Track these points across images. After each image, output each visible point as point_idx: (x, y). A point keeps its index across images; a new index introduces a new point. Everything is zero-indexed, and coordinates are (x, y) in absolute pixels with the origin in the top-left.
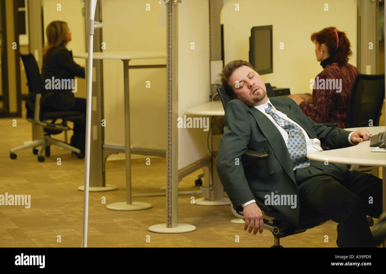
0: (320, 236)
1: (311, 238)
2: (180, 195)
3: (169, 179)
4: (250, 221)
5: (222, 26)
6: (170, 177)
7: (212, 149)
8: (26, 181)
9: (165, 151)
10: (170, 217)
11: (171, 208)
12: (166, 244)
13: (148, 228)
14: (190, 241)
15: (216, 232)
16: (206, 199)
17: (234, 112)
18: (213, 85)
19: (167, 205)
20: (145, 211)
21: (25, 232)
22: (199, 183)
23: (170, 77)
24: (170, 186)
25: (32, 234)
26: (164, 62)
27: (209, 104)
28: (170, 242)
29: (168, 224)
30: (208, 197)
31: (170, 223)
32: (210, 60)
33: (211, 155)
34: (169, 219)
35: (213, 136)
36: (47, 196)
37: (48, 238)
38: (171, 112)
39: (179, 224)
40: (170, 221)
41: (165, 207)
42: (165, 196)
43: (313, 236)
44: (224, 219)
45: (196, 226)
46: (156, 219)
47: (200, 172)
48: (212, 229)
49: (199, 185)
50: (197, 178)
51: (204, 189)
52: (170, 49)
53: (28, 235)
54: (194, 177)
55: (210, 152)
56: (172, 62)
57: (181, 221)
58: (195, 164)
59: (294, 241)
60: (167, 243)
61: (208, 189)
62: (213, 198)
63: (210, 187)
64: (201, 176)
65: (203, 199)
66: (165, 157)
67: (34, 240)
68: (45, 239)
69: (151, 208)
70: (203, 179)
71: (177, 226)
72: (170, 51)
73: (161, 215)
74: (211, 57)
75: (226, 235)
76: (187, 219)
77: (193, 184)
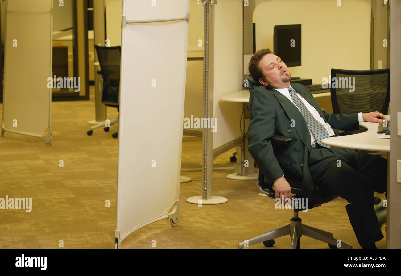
0: (334, 208)
1: (327, 211)
2: (214, 170)
3: (205, 158)
4: (280, 195)
5: (254, 25)
6: (205, 155)
7: (244, 131)
8: (86, 156)
9: (202, 131)
10: (205, 191)
11: (206, 183)
12: (200, 214)
13: (186, 199)
14: (221, 212)
15: (245, 204)
16: (239, 175)
17: (259, 100)
18: (246, 75)
19: (202, 179)
20: (185, 184)
21: (80, 201)
22: (233, 159)
23: (207, 68)
24: (205, 163)
25: (86, 203)
26: (201, 55)
27: (242, 92)
28: (204, 212)
29: (204, 196)
30: (240, 173)
31: (205, 195)
32: (243, 54)
33: (243, 136)
34: (205, 192)
35: (245, 119)
36: (103, 169)
37: (99, 207)
38: (207, 99)
39: (213, 196)
40: (205, 193)
41: (201, 180)
42: (201, 171)
43: (330, 209)
44: (253, 192)
45: (227, 198)
46: (194, 191)
47: (234, 150)
48: (242, 201)
49: (233, 161)
50: (232, 155)
51: (236, 165)
52: (207, 44)
53: (83, 204)
54: (229, 154)
55: (243, 134)
56: (208, 55)
57: (215, 193)
58: (228, 144)
59: (312, 213)
60: (202, 213)
61: (240, 165)
62: (244, 173)
63: (242, 164)
64: (235, 154)
65: (236, 174)
66: (202, 137)
67: (87, 208)
68: (97, 208)
69: (191, 181)
70: (236, 156)
71: (211, 198)
72: (207, 46)
73: (199, 188)
74: (244, 51)
75: (253, 207)
76: (221, 192)
77: (229, 160)
